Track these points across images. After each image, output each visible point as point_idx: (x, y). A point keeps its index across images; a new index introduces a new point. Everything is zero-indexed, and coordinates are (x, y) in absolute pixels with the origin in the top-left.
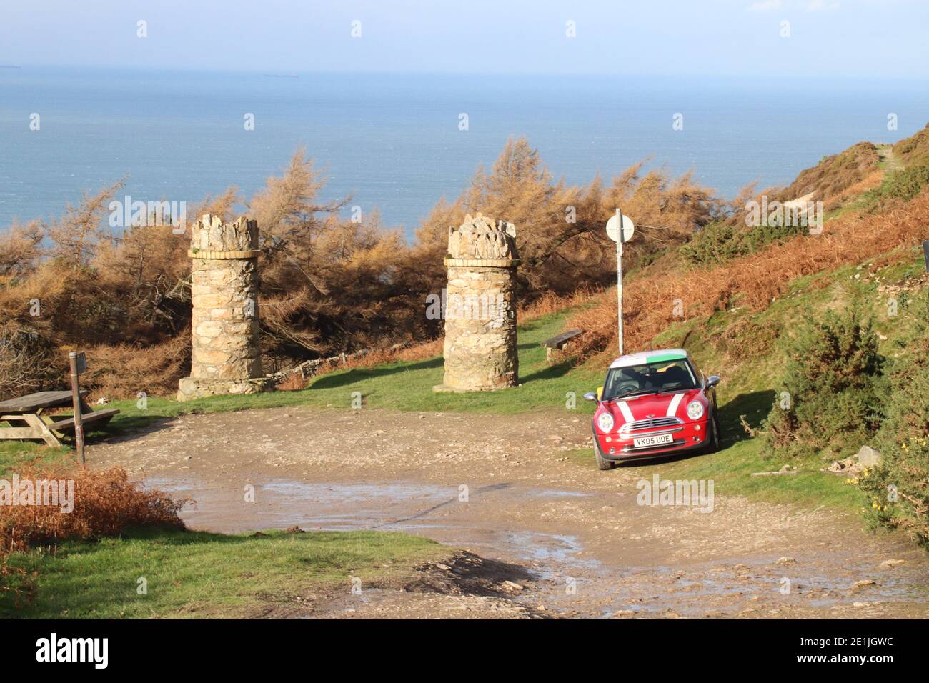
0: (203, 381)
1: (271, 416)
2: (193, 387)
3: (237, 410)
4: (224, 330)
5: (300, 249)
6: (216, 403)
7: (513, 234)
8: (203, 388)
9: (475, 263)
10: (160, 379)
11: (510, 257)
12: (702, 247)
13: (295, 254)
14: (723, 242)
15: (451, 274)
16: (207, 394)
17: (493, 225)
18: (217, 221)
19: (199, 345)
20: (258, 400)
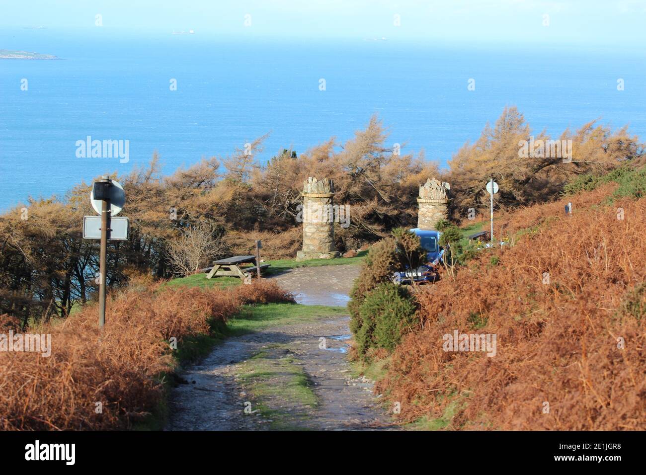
0: (308, 253)
1: (337, 269)
2: (303, 255)
3: (323, 265)
4: (318, 229)
5: (373, 174)
6: (314, 263)
7: (449, 188)
8: (308, 256)
9: (431, 201)
10: (288, 252)
11: (447, 198)
12: (576, 186)
13: (371, 177)
14: (586, 183)
15: (420, 205)
16: (309, 259)
17: (440, 183)
18: (315, 180)
19: (306, 236)
20: (332, 262)
